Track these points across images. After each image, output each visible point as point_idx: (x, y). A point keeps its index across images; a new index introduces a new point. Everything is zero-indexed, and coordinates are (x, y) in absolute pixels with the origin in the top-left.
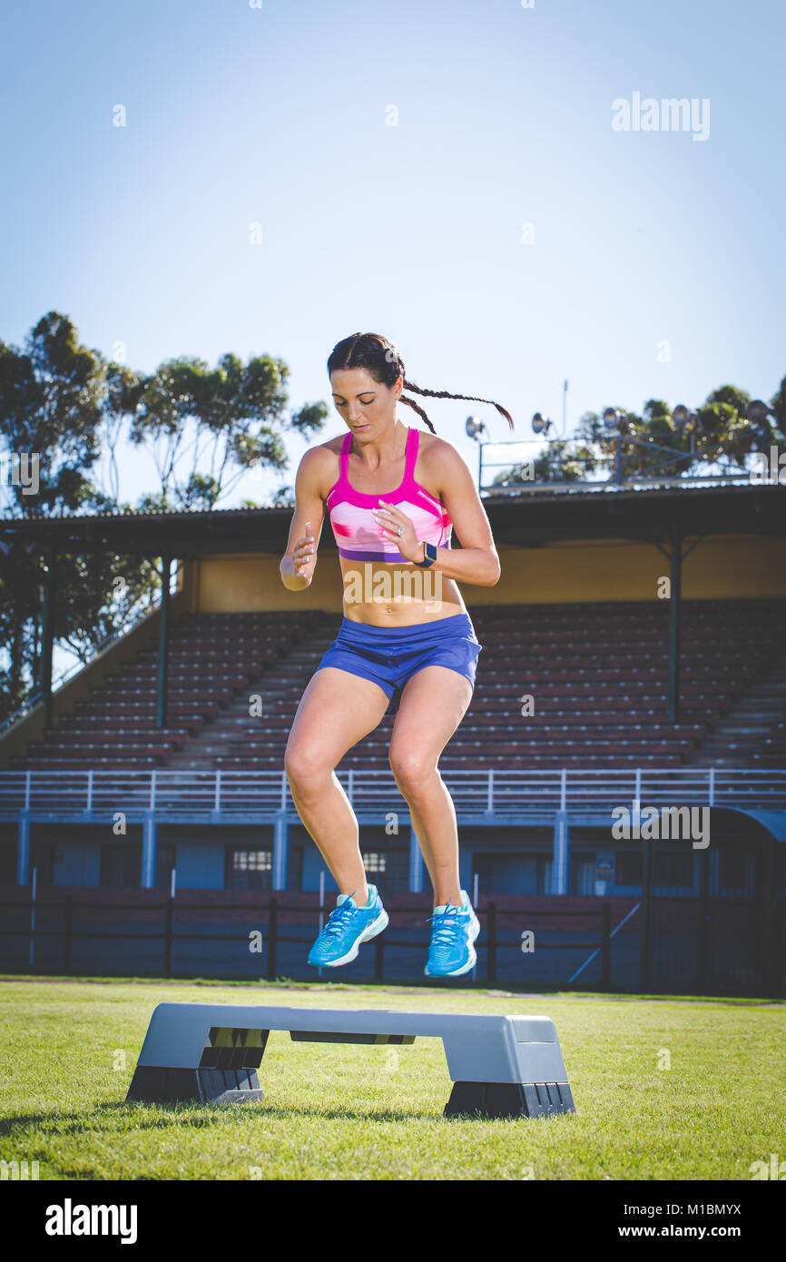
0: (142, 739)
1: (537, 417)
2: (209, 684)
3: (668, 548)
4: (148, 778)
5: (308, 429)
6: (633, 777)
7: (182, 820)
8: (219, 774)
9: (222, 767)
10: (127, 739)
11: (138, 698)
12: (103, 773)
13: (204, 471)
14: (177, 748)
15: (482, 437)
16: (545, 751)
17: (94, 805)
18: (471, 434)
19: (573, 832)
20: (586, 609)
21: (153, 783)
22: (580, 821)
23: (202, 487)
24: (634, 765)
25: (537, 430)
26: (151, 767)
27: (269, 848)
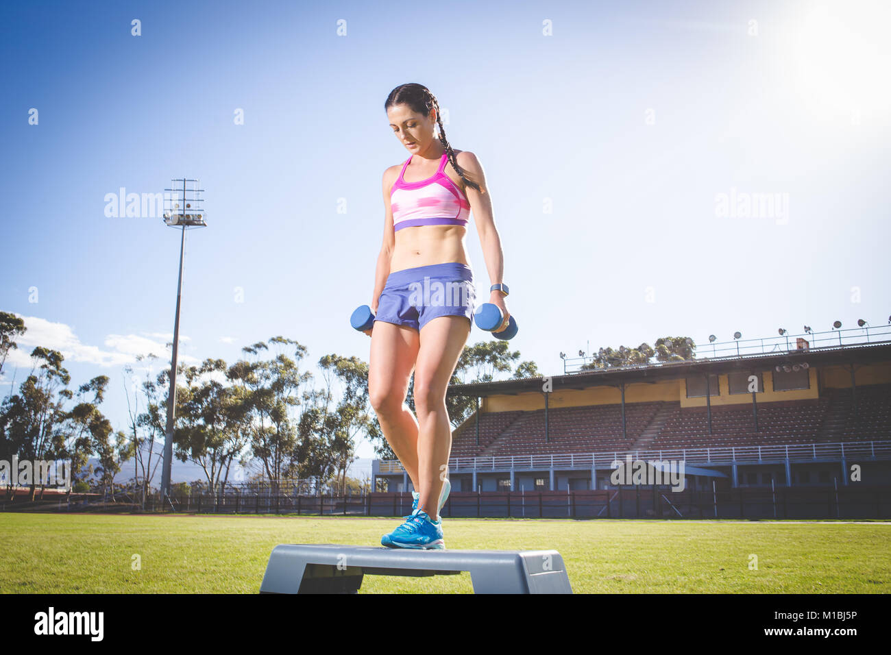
0: (472, 449)
1: (580, 351)
2: (490, 432)
3: (621, 388)
4: (474, 460)
5: (515, 359)
6: (614, 454)
7: (483, 471)
8: (494, 458)
9: (495, 456)
10: (468, 449)
11: (471, 437)
12: (461, 459)
13: (488, 373)
14: (482, 451)
15: (565, 358)
16: (588, 448)
17: (459, 468)
18: (562, 357)
19: (597, 471)
20: (593, 407)
21: (475, 461)
22: (599, 468)
23: (486, 377)
24: (614, 451)
25: (580, 355)
26: (475, 456)
27: (509, 479)
